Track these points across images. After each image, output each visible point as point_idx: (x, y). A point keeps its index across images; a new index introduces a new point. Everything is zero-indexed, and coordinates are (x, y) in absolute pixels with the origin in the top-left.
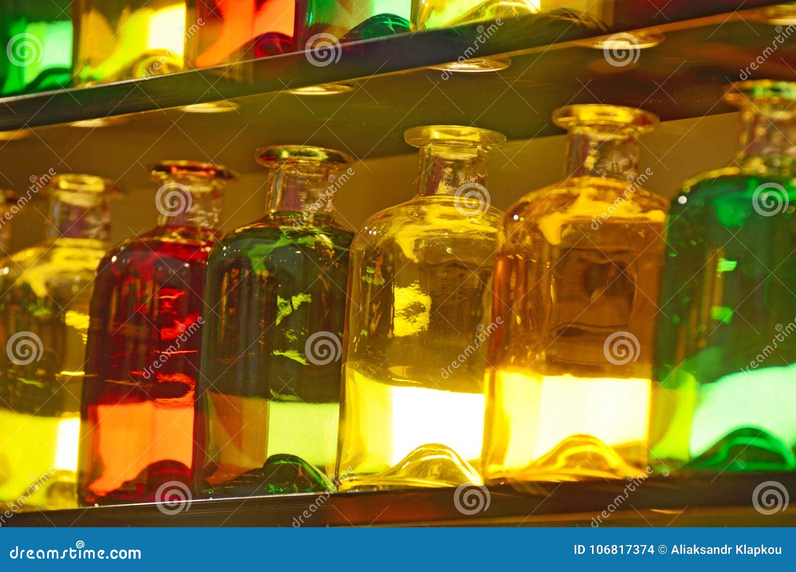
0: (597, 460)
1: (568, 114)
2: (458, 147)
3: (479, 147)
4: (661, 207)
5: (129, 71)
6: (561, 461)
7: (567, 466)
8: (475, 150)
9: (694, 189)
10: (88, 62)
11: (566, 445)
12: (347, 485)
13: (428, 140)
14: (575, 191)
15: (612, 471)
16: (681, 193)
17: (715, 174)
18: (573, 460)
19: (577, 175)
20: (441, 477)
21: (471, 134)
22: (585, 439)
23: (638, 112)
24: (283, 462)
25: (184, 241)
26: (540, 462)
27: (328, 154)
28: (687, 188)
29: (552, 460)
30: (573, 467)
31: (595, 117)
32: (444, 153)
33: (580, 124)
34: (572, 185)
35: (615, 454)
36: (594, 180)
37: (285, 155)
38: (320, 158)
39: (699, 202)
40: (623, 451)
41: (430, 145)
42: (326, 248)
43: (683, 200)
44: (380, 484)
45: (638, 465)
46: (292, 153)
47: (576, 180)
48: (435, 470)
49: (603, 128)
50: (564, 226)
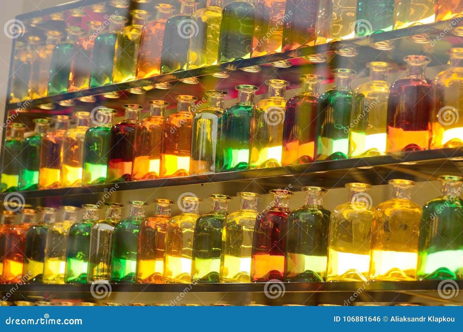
0: (399, 275)
1: (392, 182)
2: (359, 188)
3: (366, 189)
4: (419, 207)
5: (264, 164)
6: (390, 275)
7: (391, 277)
8: (364, 190)
9: (429, 204)
10: (253, 162)
11: (391, 271)
12: (329, 280)
13: (351, 186)
14: (394, 202)
15: (404, 278)
16: (426, 205)
17: (434, 200)
18: (393, 275)
19: (394, 198)
20: (355, 278)
21: (363, 185)
22: (396, 269)
23: (411, 181)
24: (308, 272)
25: (279, 211)
26: (384, 276)
27: (321, 189)
28: (427, 204)
29: (387, 275)
30: (393, 277)
31: (400, 183)
32: (355, 190)
33: (396, 184)
34: (394, 201)
35: (404, 273)
36: (400, 200)
37: (310, 189)
38: (319, 190)
39: (431, 207)
40: (407, 272)
41: (352, 188)
42: (321, 214)
43: (427, 207)
44: (337, 280)
45: (413, 277)
46: (311, 189)
47: (394, 199)
48: (352, 276)
49: (401, 185)
50: (391, 211)
